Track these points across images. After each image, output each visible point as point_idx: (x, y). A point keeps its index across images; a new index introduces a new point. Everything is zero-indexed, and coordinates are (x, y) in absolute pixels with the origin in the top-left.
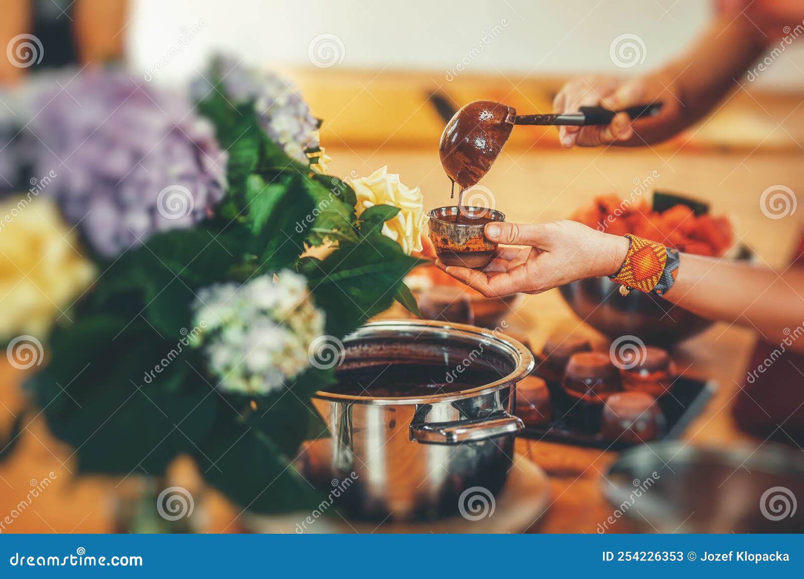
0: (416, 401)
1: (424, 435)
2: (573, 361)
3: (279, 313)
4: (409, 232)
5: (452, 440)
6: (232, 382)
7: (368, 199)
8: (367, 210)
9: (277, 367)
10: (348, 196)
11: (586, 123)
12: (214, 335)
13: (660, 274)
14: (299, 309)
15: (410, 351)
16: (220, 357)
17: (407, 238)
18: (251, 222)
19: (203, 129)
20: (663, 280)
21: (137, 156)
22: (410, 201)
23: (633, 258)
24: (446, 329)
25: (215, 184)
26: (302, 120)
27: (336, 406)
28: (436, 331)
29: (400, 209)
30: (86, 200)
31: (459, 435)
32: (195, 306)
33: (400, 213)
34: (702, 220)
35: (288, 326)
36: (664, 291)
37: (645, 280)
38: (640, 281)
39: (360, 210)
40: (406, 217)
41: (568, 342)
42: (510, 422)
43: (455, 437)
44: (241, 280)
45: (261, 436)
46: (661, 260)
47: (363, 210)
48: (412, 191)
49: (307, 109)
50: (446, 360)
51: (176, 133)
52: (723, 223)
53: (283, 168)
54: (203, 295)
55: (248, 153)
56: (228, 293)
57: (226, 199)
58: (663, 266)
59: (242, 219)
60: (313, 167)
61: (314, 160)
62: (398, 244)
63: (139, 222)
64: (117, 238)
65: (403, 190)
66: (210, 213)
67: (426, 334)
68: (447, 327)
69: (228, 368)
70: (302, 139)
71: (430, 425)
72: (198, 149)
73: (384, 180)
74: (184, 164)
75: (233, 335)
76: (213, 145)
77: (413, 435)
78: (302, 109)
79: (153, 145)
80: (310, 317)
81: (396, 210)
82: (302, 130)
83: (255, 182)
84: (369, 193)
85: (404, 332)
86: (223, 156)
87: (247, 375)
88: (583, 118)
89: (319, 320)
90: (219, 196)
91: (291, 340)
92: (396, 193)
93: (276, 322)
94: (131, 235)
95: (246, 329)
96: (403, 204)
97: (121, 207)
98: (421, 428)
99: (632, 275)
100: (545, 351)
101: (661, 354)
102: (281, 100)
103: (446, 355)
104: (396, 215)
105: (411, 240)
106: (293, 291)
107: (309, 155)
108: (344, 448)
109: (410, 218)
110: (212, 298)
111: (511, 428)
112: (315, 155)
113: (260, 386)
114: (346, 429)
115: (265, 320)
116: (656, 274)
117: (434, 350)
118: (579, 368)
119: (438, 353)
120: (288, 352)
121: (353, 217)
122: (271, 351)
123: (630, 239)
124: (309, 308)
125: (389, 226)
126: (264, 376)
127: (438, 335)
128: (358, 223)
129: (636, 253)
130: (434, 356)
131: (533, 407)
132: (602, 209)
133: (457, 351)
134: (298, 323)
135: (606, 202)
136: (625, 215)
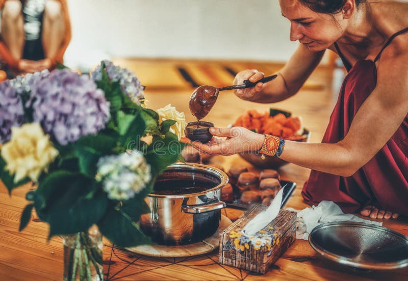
0: (183, 196)
1: (187, 210)
2: (241, 176)
3: (132, 168)
4: (180, 130)
6: (114, 195)
7: (163, 117)
8: (163, 122)
9: (132, 189)
10: (156, 117)
11: (246, 87)
12: (104, 178)
13: (277, 148)
14: (140, 166)
15: (179, 175)
16: (109, 185)
17: (179, 133)
18: (119, 129)
19: (99, 93)
20: (279, 150)
21: (74, 105)
22: (180, 118)
23: (267, 142)
24: (193, 166)
25: (105, 115)
26: (138, 87)
27: (152, 198)
28: (189, 166)
29: (176, 121)
30: (53, 123)
31: (201, 210)
32: (98, 164)
33: (176, 123)
34: (289, 119)
35: (136, 172)
36: (280, 154)
38: (270, 151)
39: (160, 122)
40: (178, 124)
41: (240, 169)
42: (221, 204)
43: (199, 211)
44: (117, 154)
45: (125, 215)
46: (278, 142)
47: (162, 122)
48: (181, 113)
49: (140, 83)
50: (194, 178)
51: (89, 95)
52: (297, 120)
53: (131, 107)
54: (101, 160)
55: (118, 102)
56: (112, 159)
57: (110, 121)
59: (116, 129)
60: (142, 105)
61: (142, 102)
62: (176, 135)
63: (76, 131)
64: (66, 138)
65: (177, 113)
66: (103, 127)
67: (185, 168)
68: (194, 165)
69: (112, 189)
70: (138, 95)
71: (189, 206)
72: (98, 101)
73: (170, 110)
74: (93, 108)
75: (115, 176)
76: (103, 99)
77: (182, 209)
78: (138, 83)
79: (81, 101)
80: (145, 168)
81: (174, 122)
82: (138, 92)
83: (121, 114)
84: (164, 115)
85: (177, 167)
86: (108, 104)
87: (120, 192)
88: (245, 85)
89: (148, 169)
90: (107, 120)
91: (137, 178)
92: (175, 114)
93: (131, 171)
94: (72, 136)
95: (119, 174)
96: (178, 119)
97: (68, 126)
98: (186, 207)
99: (266, 149)
100: (230, 172)
101: (275, 172)
102: (130, 80)
103: (193, 176)
105: (180, 133)
106: (137, 158)
107: (140, 101)
108: (155, 213)
109: (180, 124)
110: (105, 162)
111: (220, 206)
112: (143, 100)
113: (125, 196)
114: (156, 206)
115: (127, 170)
117: (189, 174)
118: (243, 179)
119: (190, 175)
120: (136, 183)
121: (158, 125)
122: (129, 182)
123: (265, 135)
124: (144, 165)
125: (172, 128)
126: (127, 192)
127: (190, 168)
128: (160, 127)
129: (268, 140)
130: (189, 176)
131: (227, 195)
132: (251, 116)
133: (198, 174)
134: (140, 171)
135: (252, 113)
136: (260, 118)
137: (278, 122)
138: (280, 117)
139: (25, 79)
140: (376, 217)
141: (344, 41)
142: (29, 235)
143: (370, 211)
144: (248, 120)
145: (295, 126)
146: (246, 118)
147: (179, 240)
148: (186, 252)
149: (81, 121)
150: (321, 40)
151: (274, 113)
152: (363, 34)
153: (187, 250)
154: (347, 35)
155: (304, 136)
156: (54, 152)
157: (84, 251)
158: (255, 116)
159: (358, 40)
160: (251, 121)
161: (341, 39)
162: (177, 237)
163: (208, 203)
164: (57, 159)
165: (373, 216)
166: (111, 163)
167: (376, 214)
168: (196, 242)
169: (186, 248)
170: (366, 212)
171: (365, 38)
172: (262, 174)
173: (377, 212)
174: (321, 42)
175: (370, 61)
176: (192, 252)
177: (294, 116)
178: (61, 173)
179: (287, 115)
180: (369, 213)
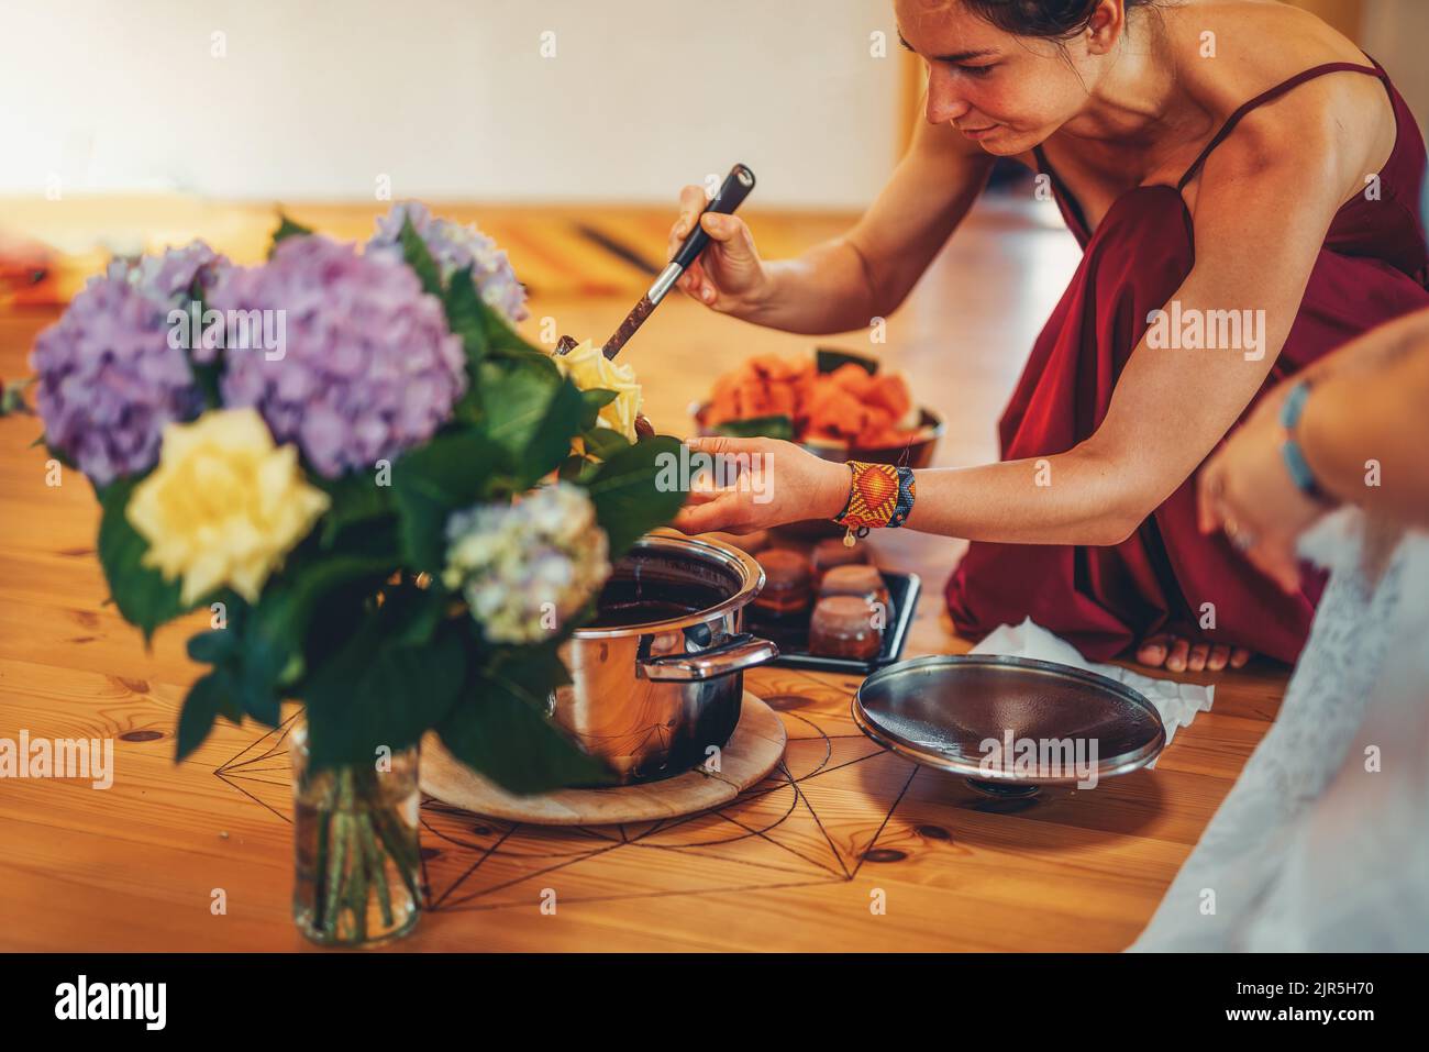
0: (632, 632)
1: (658, 671)
3: (563, 539)
5: (699, 674)
6: (502, 629)
12: (472, 575)
13: (896, 494)
14: (584, 535)
16: (486, 600)
20: (902, 500)
22: (624, 382)
23: (861, 481)
25: (454, 378)
29: (617, 394)
30: (300, 406)
31: (706, 668)
33: (618, 398)
35: (569, 553)
36: (906, 514)
37: (881, 505)
38: (876, 509)
43: (703, 672)
46: (893, 477)
48: (622, 369)
54: (457, 524)
55: (477, 336)
57: (465, 396)
58: (897, 483)
63: (374, 433)
64: (340, 457)
69: (500, 610)
72: (432, 335)
75: (511, 569)
76: (443, 329)
77: (639, 673)
79: (387, 334)
80: (594, 544)
81: (613, 395)
83: (489, 372)
87: (526, 617)
89: (601, 544)
90: (457, 391)
91: (576, 572)
92: (607, 370)
93: (557, 551)
94: (361, 447)
95: (526, 560)
98: (653, 661)
99: (865, 503)
104: (613, 400)
109: (626, 403)
110: (472, 528)
111: (759, 657)
115: (547, 549)
116: (892, 495)
120: (573, 586)
124: (594, 533)
125: (602, 415)
129: (862, 476)
132: (762, 374)
133: (651, 561)
134: (583, 550)
135: (764, 365)
136: (791, 380)
137: (847, 389)
138: (851, 374)
139: (143, 271)
140: (1183, 668)
141: (1085, 126)
142: (130, 786)
143: (1165, 651)
144: (759, 388)
145: (894, 400)
146: (747, 382)
147: (630, 769)
148: (659, 804)
149: (388, 401)
150: (1021, 121)
151: (829, 363)
152: (1146, 105)
153: (657, 798)
154: (1098, 107)
155: (927, 434)
156: (314, 502)
157: (364, 819)
158: (775, 373)
159: (1129, 122)
160: (767, 390)
161: (1078, 120)
162: (623, 760)
163: (714, 649)
164: (318, 525)
165: (1177, 665)
166: (495, 527)
167: (1185, 657)
168: (679, 773)
169: (651, 791)
170: (1154, 655)
171: (1150, 119)
172: (819, 554)
173: (1186, 651)
174: (1019, 127)
175: (1163, 188)
176: (678, 806)
177: (886, 370)
178: (344, 565)
179: (870, 367)
180: (1164, 655)
